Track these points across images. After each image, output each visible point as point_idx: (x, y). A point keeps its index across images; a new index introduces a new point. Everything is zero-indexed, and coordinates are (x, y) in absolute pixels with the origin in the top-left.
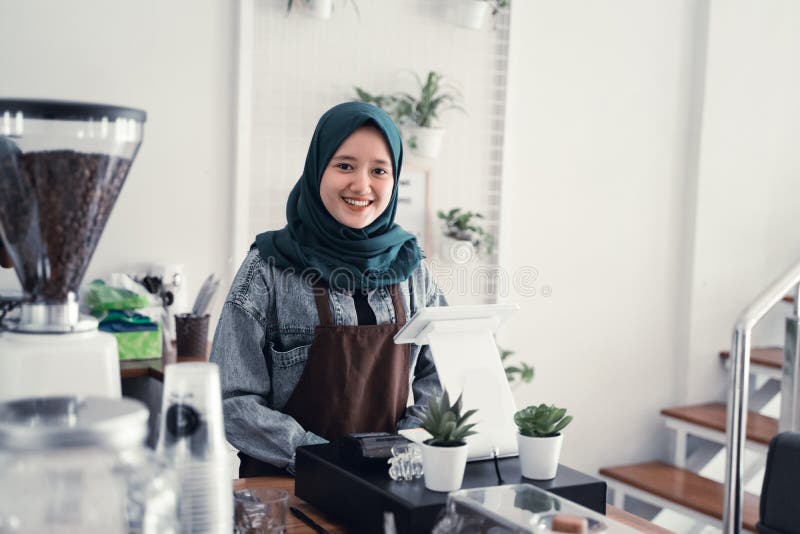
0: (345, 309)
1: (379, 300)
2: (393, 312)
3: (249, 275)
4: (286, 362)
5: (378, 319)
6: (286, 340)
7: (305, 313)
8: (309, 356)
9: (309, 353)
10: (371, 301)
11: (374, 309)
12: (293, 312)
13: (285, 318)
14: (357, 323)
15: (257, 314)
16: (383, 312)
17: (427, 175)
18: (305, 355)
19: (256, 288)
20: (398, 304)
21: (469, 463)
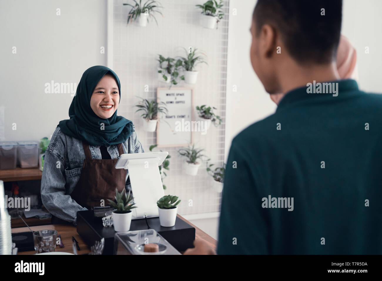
0: (96, 153)
1: (113, 150)
2: (118, 154)
3: (56, 139)
4: (71, 174)
5: (112, 158)
6: (72, 165)
7: (78, 154)
8: (81, 172)
9: (81, 171)
10: (109, 150)
11: (110, 153)
12: (74, 154)
13: (70, 157)
14: (101, 159)
15: (59, 156)
16: (114, 155)
17: (192, 91)
18: (79, 172)
19: (58, 144)
20: (121, 151)
21: (132, 220)
